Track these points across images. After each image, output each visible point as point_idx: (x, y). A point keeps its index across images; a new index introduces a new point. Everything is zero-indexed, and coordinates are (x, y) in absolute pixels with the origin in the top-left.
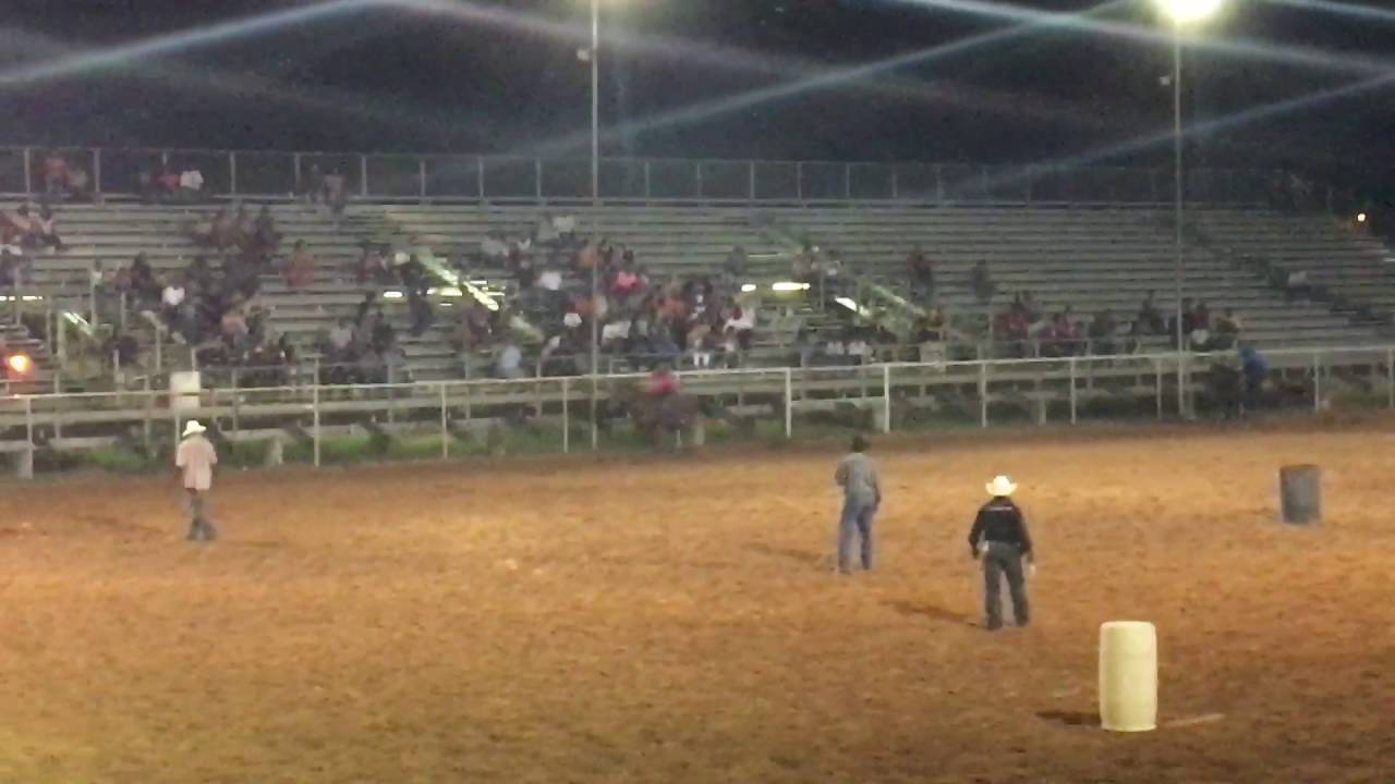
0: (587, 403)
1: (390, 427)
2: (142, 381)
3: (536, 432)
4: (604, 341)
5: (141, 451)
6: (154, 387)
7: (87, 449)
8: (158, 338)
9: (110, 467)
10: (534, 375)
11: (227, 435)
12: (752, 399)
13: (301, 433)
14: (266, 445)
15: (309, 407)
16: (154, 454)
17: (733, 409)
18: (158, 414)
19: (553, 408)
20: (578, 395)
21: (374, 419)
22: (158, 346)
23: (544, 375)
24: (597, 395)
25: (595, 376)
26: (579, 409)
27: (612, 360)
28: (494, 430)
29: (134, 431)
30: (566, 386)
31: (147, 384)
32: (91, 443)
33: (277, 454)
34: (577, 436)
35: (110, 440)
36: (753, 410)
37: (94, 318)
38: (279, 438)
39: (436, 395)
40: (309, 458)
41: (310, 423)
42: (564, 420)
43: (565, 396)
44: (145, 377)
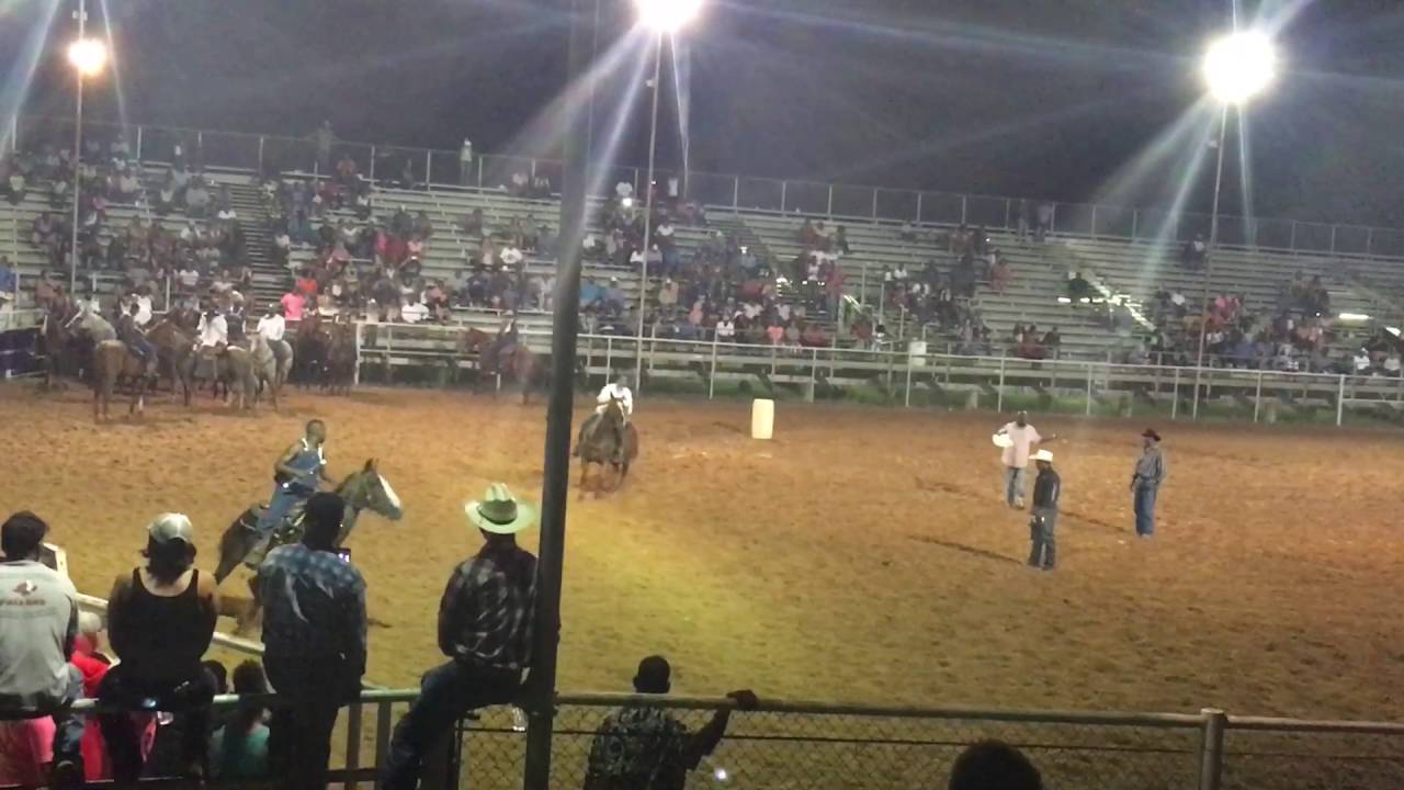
0: (1192, 387)
1: (1054, 391)
2: (888, 345)
3: (1152, 402)
4: (1208, 343)
5: (884, 391)
6: (897, 349)
7: (849, 386)
8: (902, 316)
9: (863, 399)
10: (1155, 363)
11: (941, 385)
12: (1312, 394)
13: (993, 390)
14: (967, 394)
15: (997, 371)
16: (893, 394)
17: (1298, 400)
18: (897, 367)
19: (1168, 388)
20: (1185, 381)
21: (1041, 384)
22: (902, 322)
23: (1163, 364)
24: (1199, 381)
25: (1199, 368)
26: (1185, 390)
27: (1213, 357)
28: (1123, 399)
29: (881, 377)
30: (1177, 373)
31: (892, 347)
32: (853, 382)
33: (974, 401)
34: (1184, 408)
35: (864, 382)
36: (1315, 401)
37: (863, 300)
38: (975, 389)
39: (1086, 372)
40: (993, 405)
41: (997, 382)
42: (1174, 396)
43: (1177, 380)
44: (891, 342)
